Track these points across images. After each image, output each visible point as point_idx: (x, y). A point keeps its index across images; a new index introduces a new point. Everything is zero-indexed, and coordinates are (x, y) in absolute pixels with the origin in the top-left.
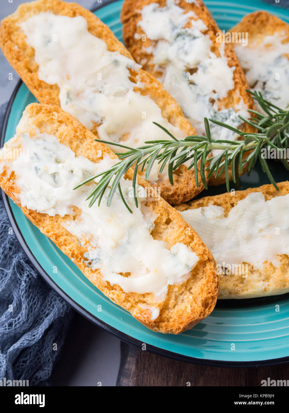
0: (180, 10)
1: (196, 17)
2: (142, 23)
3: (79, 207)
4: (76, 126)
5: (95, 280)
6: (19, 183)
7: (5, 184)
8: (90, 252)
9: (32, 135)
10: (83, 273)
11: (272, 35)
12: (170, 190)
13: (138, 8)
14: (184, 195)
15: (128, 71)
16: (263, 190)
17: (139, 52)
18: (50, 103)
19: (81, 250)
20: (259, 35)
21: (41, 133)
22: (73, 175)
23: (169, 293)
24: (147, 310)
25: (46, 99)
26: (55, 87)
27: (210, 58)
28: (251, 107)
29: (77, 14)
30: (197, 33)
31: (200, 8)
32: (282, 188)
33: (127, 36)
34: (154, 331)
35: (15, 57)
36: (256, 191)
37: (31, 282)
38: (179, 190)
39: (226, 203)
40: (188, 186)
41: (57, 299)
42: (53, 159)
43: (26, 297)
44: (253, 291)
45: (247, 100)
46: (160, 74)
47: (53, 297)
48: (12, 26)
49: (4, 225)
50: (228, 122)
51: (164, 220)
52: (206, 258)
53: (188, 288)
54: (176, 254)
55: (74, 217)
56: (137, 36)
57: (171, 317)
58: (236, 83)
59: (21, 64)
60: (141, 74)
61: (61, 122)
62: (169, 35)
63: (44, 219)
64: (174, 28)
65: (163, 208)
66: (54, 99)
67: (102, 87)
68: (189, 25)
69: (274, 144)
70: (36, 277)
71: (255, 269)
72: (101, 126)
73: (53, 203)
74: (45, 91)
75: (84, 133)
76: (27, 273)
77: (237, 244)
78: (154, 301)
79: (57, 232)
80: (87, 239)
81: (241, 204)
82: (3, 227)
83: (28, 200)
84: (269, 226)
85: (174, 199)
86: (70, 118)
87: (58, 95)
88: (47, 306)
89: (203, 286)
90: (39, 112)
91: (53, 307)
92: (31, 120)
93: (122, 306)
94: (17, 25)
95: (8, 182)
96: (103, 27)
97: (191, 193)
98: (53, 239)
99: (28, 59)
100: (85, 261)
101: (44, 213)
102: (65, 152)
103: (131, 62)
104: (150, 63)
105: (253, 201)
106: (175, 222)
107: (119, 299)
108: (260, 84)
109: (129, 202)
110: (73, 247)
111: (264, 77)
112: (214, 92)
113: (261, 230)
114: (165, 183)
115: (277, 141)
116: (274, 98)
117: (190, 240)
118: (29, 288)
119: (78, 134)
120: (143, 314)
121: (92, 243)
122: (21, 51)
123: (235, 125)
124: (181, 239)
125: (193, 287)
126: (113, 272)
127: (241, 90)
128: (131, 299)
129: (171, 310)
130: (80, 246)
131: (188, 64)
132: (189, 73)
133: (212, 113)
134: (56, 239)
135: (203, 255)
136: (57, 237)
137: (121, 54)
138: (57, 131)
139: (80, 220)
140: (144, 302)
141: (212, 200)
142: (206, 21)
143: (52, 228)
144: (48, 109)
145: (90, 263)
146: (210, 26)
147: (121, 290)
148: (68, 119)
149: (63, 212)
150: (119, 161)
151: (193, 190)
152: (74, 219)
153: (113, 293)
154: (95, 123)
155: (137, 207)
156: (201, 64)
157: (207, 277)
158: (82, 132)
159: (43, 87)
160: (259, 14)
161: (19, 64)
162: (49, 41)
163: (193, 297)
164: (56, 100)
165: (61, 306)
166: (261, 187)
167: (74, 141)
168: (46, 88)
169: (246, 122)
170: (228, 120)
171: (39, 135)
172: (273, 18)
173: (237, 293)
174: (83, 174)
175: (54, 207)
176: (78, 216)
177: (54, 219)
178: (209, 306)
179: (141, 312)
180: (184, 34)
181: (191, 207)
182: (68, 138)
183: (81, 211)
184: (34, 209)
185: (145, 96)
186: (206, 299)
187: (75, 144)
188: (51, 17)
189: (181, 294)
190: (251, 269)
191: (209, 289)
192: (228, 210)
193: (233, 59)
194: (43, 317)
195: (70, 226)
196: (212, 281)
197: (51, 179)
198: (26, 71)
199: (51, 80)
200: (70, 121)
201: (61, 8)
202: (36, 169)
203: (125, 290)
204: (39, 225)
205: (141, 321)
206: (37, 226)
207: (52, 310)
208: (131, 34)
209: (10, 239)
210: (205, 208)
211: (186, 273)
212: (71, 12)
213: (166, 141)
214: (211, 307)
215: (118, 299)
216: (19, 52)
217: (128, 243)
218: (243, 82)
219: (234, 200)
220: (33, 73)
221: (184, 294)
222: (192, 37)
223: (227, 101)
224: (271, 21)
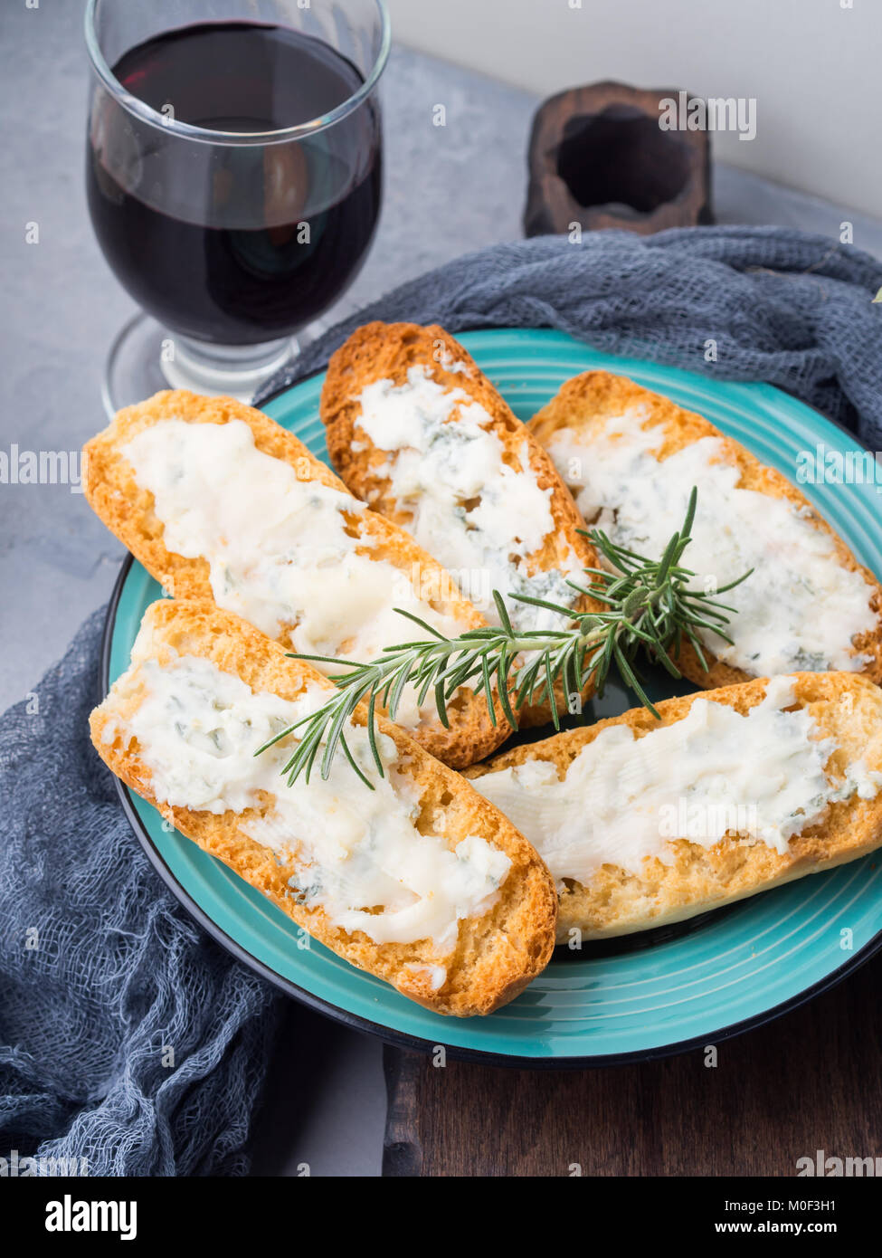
0: (438, 388)
1: (468, 398)
2: (363, 421)
3: (270, 790)
4: (247, 634)
5: (316, 928)
6: (148, 757)
7: (120, 763)
8: (300, 875)
9: (163, 662)
10: (291, 917)
11: (622, 415)
12: (447, 740)
13: (352, 392)
14: (475, 746)
15: (341, 517)
16: (628, 720)
17: (362, 477)
18: (193, 593)
19: (283, 873)
20: (596, 417)
21: (181, 656)
22: (251, 729)
23: (462, 935)
24: (423, 972)
25: (186, 588)
26: (198, 563)
27: (503, 475)
28: (592, 563)
29: (231, 417)
30: (473, 430)
31: (475, 381)
32: (665, 711)
33: (336, 449)
34: (441, 1013)
35: (116, 513)
36: (616, 724)
37: (189, 953)
38: (463, 739)
39: (560, 753)
40: (480, 730)
41: (244, 983)
42: (210, 704)
43: (181, 984)
44: (629, 917)
45: (582, 551)
46: (408, 516)
47: (235, 980)
48: (106, 454)
49: (124, 847)
50: (549, 598)
51: (438, 797)
52: (526, 859)
53: (499, 922)
54: (468, 857)
55: (261, 811)
56: (356, 447)
57: (471, 983)
58: (558, 520)
59: (130, 525)
60: (367, 519)
61: (217, 631)
62: (417, 438)
63: (204, 823)
64: (428, 423)
65: (433, 773)
66: (199, 586)
67: (293, 553)
68: (455, 416)
69: (641, 629)
70: (196, 942)
71: (627, 875)
72: (298, 627)
73: (218, 788)
74: (181, 572)
75: (265, 646)
76: (178, 936)
77: (589, 831)
78: (435, 955)
79: (232, 843)
80: (292, 850)
81: (587, 752)
82: (123, 851)
83: (169, 788)
84: (646, 788)
85: (455, 756)
86: (234, 621)
87: (206, 577)
88: (226, 999)
89: (526, 915)
90: (173, 616)
91: (238, 1000)
92: (159, 634)
93: (374, 973)
94: (114, 450)
95: (126, 759)
96: (283, 436)
97: (488, 741)
98: (225, 858)
99: (141, 514)
100: (292, 894)
101: (202, 809)
102: (232, 687)
103: (346, 499)
104: (386, 497)
105: (611, 743)
106: (459, 797)
107: (365, 959)
108: (607, 514)
109: (366, 770)
110: (266, 868)
111: (613, 499)
112: (518, 540)
113: (632, 798)
114: (434, 727)
115: (648, 624)
116: (638, 539)
117: (492, 829)
118: (186, 965)
119: (253, 650)
120: (414, 981)
121: (302, 857)
122: (127, 499)
123: (563, 602)
124: (475, 828)
125: (507, 919)
126: (350, 909)
127: (568, 533)
128: (390, 957)
129: (470, 967)
130: (279, 866)
131: (461, 491)
132: (464, 509)
133: (518, 584)
134: (231, 858)
135: (519, 854)
136: (233, 853)
137: (324, 484)
138: (212, 648)
139: (275, 816)
140: (417, 960)
141: (532, 750)
142: (487, 405)
143: (222, 837)
144: (189, 608)
145: (303, 897)
146: (497, 414)
147: (369, 940)
148: (231, 623)
149: (239, 804)
150: (338, 691)
151: (492, 736)
152: (263, 815)
153: (352, 949)
154: (285, 624)
155: (383, 777)
156: (486, 489)
157: (532, 896)
158: (261, 645)
159: (177, 565)
160: (591, 376)
161: (125, 524)
162: (181, 475)
163: (509, 938)
164: (204, 587)
165: (254, 994)
166: (624, 714)
167: (247, 664)
168: (182, 566)
169: (584, 594)
170: (549, 593)
171: (178, 660)
172: (619, 382)
173: (598, 926)
174: (271, 726)
175: (221, 797)
176: (270, 810)
177: (223, 819)
178: (542, 952)
179: (411, 977)
180: (447, 434)
181: (491, 770)
182: (234, 660)
183: (273, 799)
184: (182, 805)
185: (379, 562)
186: (535, 939)
187: (249, 669)
188: (178, 426)
189: (486, 936)
190: (620, 876)
191: (537, 919)
192: (565, 765)
193: (547, 473)
194: (219, 1021)
195: (257, 830)
196: (541, 903)
197: (210, 743)
198: (140, 537)
199: (190, 550)
200: (235, 626)
201: (198, 409)
202: (179, 726)
203: (376, 940)
204: (195, 835)
205: (413, 995)
206: (192, 839)
207: (236, 1006)
208: (343, 444)
209: (138, 873)
210: (520, 768)
211: (489, 893)
212: (220, 414)
213: (424, 643)
214: (546, 953)
215: (363, 958)
216: (123, 503)
217: (373, 848)
218: (570, 515)
219: (574, 746)
220: (155, 541)
221: (490, 934)
222: (464, 438)
223: (543, 555)
224: (616, 387)
